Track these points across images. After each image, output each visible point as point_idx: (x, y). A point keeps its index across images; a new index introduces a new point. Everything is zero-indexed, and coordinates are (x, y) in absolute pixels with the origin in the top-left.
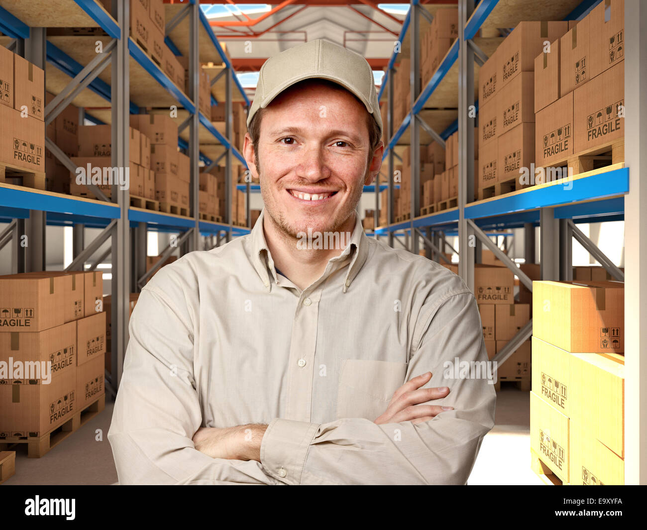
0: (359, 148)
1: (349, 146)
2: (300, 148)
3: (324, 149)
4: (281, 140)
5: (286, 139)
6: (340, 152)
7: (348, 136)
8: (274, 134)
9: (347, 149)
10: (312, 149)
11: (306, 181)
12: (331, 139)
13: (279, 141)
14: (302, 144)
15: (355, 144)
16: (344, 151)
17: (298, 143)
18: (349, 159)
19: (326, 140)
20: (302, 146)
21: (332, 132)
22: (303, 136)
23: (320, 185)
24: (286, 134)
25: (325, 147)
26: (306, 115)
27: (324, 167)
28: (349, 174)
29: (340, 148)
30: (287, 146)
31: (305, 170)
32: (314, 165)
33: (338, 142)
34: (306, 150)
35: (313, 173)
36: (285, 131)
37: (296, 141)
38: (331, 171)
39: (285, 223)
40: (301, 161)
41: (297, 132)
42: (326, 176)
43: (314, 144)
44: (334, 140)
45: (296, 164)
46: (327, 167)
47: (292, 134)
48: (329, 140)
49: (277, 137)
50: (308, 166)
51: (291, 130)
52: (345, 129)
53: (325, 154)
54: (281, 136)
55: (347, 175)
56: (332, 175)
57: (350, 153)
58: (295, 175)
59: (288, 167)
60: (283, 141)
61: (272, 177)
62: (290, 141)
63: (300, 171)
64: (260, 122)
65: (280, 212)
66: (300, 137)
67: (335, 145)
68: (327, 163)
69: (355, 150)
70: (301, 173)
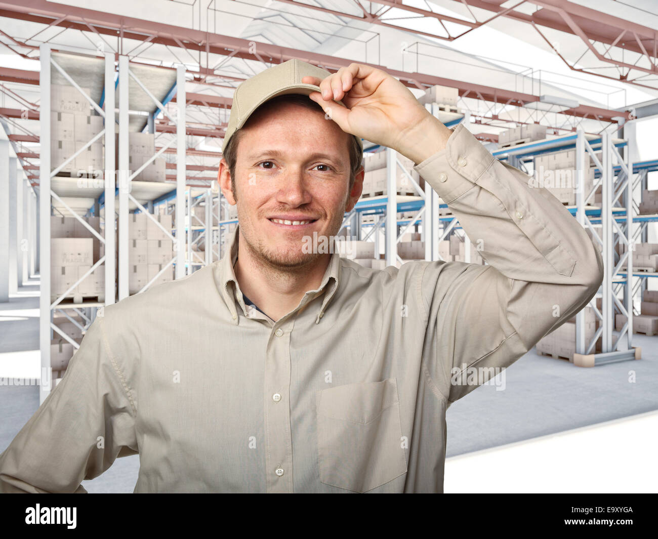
0: (340, 172)
1: (331, 169)
2: (279, 172)
3: (305, 173)
4: (260, 164)
5: (264, 163)
6: (321, 176)
7: (329, 159)
8: (252, 157)
9: (328, 173)
10: (293, 172)
11: (287, 207)
12: (312, 163)
13: (257, 165)
14: (282, 167)
15: (336, 168)
16: (324, 175)
17: (278, 167)
18: (330, 184)
19: (306, 164)
20: (282, 170)
21: (313, 154)
22: (283, 160)
23: (301, 211)
24: (265, 158)
25: (306, 170)
26: (286, 138)
27: (305, 192)
28: (330, 200)
29: (321, 172)
30: (265, 170)
31: (285, 195)
32: (295, 189)
33: (318, 166)
34: (286, 175)
35: (294, 197)
36: (264, 154)
37: (276, 165)
38: (312, 197)
39: (264, 251)
40: (282, 186)
41: (276, 155)
42: (307, 201)
43: (295, 167)
44: (313, 164)
45: (277, 190)
46: (308, 192)
47: (271, 158)
48: (309, 164)
49: (256, 161)
50: (289, 191)
51: (271, 153)
52: (326, 152)
53: (305, 178)
54: (260, 159)
55: (328, 201)
56: (313, 201)
57: (331, 178)
58: (275, 201)
59: (268, 194)
60: (262, 166)
61: (252, 204)
62: (268, 165)
63: (281, 196)
64: (237, 146)
65: (260, 240)
66: (279, 161)
67: (316, 169)
68: (308, 188)
69: (337, 174)
70: (282, 199)
